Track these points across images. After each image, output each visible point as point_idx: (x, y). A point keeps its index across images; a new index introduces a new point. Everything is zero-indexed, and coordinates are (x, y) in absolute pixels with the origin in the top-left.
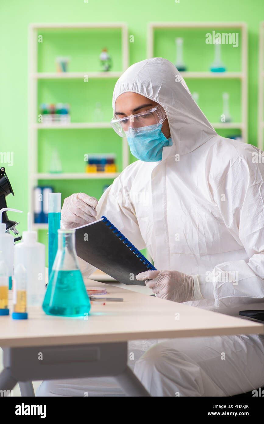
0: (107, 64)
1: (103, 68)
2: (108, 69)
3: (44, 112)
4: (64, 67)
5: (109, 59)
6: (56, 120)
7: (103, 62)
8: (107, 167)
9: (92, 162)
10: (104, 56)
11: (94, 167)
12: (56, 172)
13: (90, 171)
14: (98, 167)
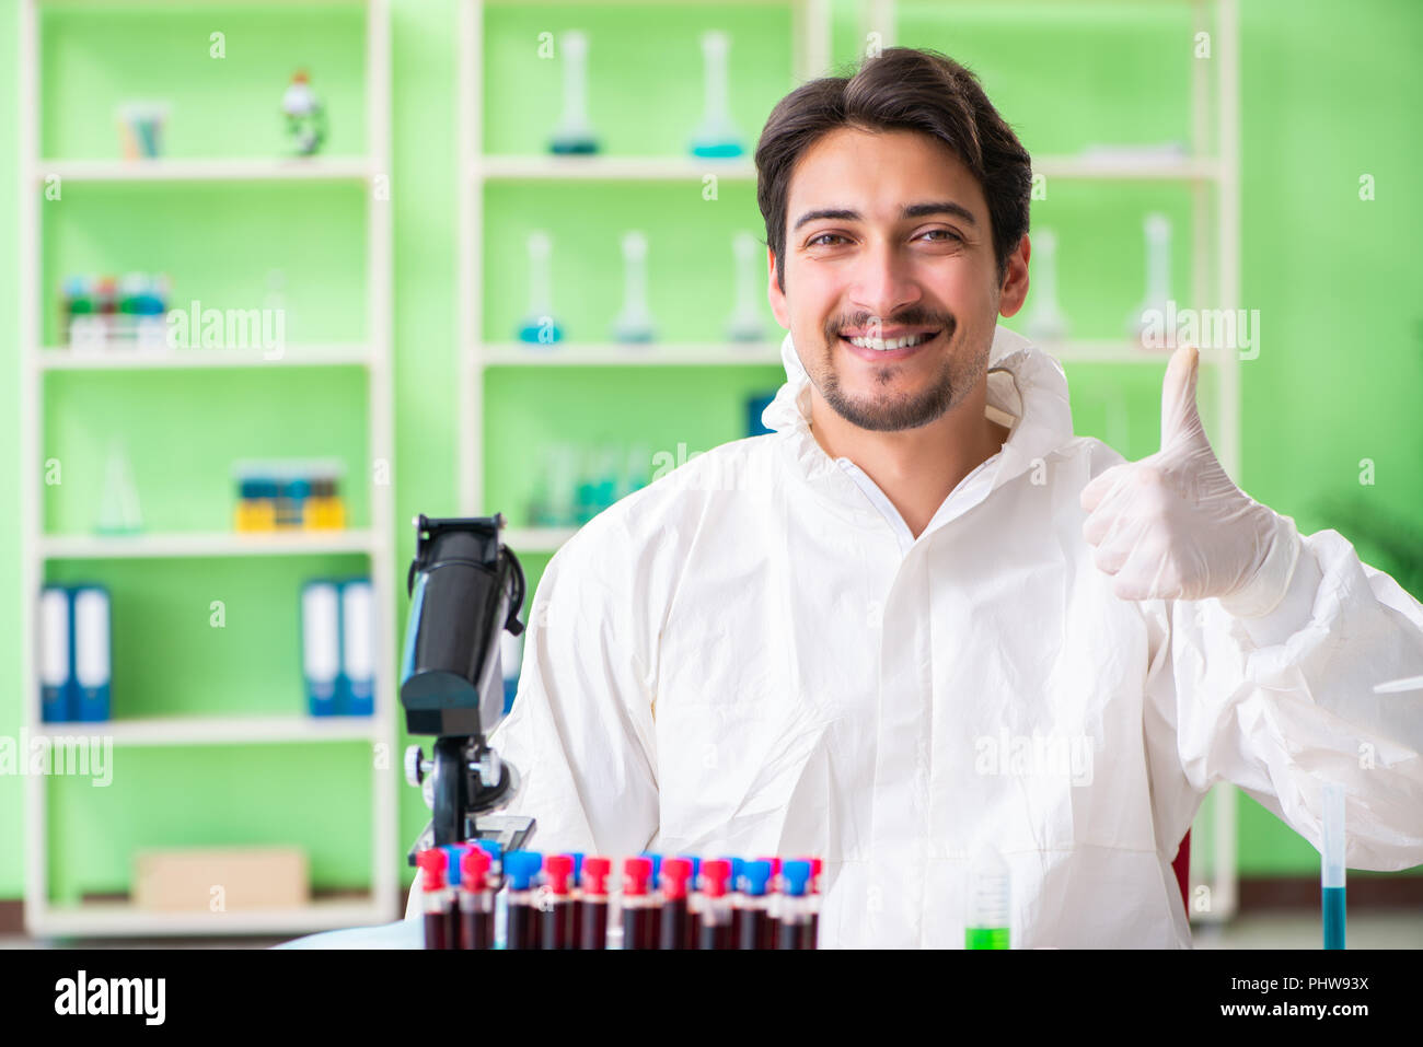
0: (308, 130)
1: (298, 144)
2: (312, 149)
3: (77, 308)
4: (149, 139)
5: (317, 112)
6: (122, 336)
7: (293, 121)
8: (311, 510)
9: (254, 491)
10: (297, 98)
11: (265, 511)
12: (121, 532)
13: (249, 525)
14: (278, 508)
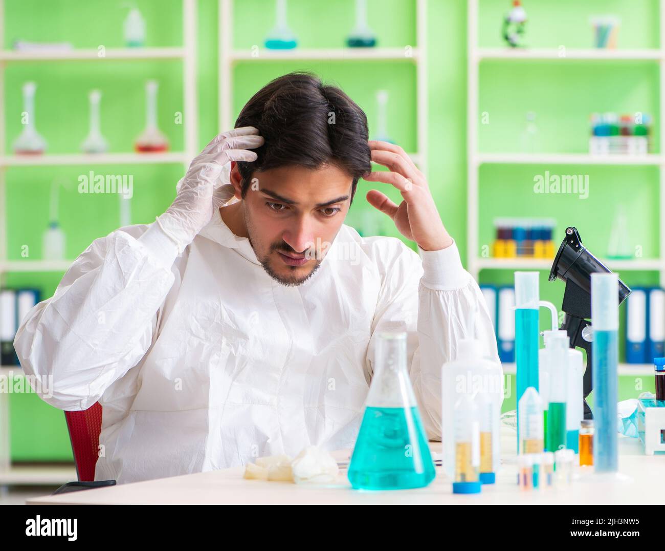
12: (618, 258)
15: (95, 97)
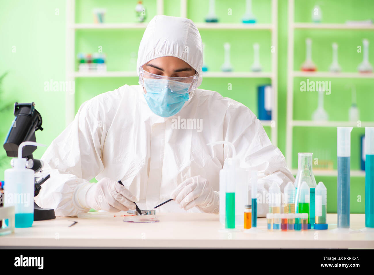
0: (142, 16)
1: (139, 20)
2: (143, 20)
3: (82, 61)
4: (101, 18)
6: (92, 69)
7: (138, 14)
10: (139, 7)
15: (335, 46)
